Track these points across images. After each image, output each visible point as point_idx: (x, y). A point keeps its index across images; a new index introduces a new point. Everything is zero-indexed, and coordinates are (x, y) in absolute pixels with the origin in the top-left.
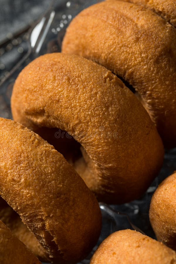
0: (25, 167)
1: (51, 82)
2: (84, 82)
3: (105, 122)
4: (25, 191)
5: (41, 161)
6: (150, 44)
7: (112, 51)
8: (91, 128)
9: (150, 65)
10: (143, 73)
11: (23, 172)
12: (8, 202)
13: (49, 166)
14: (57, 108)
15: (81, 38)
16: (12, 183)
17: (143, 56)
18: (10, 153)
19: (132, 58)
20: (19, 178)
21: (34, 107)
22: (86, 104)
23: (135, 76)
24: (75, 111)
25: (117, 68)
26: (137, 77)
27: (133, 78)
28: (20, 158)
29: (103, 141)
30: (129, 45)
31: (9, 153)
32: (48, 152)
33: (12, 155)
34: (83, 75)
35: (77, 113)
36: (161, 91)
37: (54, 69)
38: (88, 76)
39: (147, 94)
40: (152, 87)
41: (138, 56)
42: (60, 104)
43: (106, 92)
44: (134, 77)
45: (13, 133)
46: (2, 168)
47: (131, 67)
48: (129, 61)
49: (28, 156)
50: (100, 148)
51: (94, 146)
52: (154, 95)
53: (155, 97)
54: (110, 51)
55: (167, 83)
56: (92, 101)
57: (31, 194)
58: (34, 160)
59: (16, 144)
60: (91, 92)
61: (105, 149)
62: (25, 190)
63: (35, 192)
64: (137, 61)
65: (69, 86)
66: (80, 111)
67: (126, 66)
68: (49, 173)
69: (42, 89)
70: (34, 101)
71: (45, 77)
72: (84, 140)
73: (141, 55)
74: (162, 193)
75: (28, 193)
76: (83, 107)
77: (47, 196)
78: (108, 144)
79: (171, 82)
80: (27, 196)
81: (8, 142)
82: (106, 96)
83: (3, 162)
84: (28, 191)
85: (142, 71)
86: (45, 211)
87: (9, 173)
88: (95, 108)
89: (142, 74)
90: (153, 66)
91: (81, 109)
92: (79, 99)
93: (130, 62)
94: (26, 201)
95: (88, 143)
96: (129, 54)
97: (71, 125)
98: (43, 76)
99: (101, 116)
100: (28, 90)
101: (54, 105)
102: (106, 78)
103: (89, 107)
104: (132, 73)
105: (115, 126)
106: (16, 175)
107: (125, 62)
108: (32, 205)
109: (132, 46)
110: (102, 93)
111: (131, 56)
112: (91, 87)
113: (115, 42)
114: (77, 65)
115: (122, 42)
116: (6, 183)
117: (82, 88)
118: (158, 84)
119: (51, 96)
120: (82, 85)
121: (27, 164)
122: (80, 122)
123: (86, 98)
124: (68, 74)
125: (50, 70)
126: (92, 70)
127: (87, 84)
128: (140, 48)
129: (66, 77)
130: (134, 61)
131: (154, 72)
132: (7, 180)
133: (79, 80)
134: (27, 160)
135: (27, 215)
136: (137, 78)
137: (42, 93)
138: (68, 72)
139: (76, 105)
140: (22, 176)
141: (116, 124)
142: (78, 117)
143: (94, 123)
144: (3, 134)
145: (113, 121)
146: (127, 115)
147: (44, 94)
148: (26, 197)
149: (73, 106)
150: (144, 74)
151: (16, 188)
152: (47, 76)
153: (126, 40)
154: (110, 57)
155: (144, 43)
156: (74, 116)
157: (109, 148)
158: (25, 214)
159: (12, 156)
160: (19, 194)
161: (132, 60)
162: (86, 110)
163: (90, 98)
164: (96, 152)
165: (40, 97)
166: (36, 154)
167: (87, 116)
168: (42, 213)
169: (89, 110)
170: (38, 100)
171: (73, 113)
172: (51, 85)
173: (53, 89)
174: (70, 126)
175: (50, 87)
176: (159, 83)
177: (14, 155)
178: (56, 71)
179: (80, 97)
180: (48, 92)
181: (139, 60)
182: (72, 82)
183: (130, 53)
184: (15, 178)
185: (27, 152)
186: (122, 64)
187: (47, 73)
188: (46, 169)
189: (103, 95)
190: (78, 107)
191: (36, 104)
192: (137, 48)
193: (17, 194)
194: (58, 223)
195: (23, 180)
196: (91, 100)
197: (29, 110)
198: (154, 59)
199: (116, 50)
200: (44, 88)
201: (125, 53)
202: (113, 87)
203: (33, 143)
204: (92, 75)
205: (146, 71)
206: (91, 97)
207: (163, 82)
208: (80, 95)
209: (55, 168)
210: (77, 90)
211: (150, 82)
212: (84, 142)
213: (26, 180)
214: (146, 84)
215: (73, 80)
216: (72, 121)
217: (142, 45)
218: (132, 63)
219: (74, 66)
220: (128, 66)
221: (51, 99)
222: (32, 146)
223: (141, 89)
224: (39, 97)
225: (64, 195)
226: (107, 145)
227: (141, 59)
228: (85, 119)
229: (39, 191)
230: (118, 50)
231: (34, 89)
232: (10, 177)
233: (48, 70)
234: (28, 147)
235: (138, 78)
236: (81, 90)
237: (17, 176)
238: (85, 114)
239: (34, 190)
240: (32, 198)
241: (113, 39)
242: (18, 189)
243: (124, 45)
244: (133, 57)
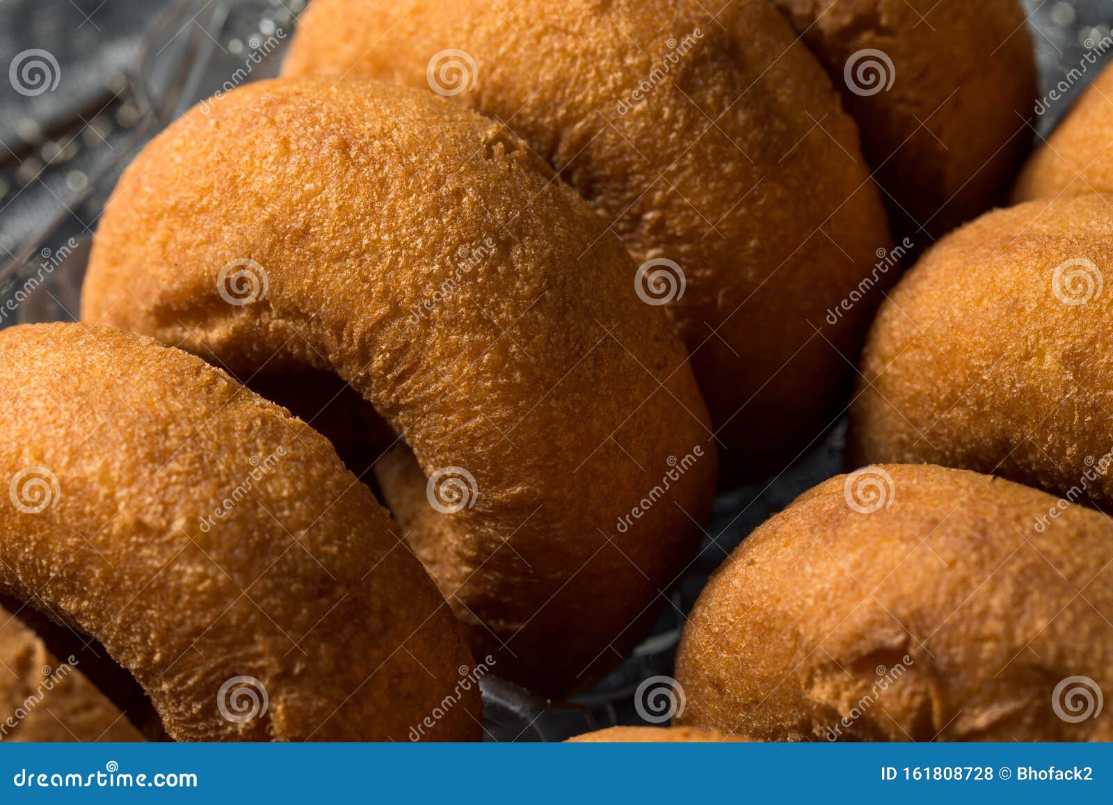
0: (188, 473)
1: (273, 163)
2: (407, 155)
3: (497, 304)
4: (189, 570)
5: (247, 452)
6: (656, 18)
7: (504, 54)
8: (439, 331)
9: (659, 96)
10: (632, 131)
11: (180, 493)
12: (106, 638)
13: (282, 472)
14: (299, 264)
15: (369, 30)
16: (134, 539)
17: (631, 65)
18: (122, 423)
19: (585, 74)
20: (163, 515)
21: (200, 273)
22: (420, 233)
23: (600, 147)
24: (375, 265)
25: (523, 123)
26: (607, 150)
27: (587, 160)
28: (164, 442)
29: (489, 384)
30: (574, 25)
31: (117, 422)
32: (273, 424)
33: (129, 430)
34: (399, 130)
35: (385, 272)
36: (704, 202)
37: (281, 116)
38: (420, 132)
39: (647, 221)
40: (664, 190)
41: (609, 63)
42: (313, 244)
43: (495, 188)
44: (595, 154)
45: (128, 358)
46: (90, 481)
47: (581, 111)
48: (576, 89)
49: (194, 435)
50: (476, 414)
51: (450, 412)
52: (676, 221)
53: (679, 234)
54: (494, 56)
55: (728, 168)
56: (445, 220)
57: (214, 580)
58: (219, 448)
59: (142, 390)
60: (437, 190)
61: (498, 419)
62: (190, 563)
63: (230, 571)
64: (605, 84)
65: (347, 170)
66: (394, 262)
67: (561, 112)
68: (283, 499)
69: (235, 195)
70: (201, 250)
71: (246, 149)
72: (410, 388)
73: (622, 60)
74: (736, 582)
75: (202, 577)
76: (409, 249)
77: (278, 587)
78: (509, 394)
79: (740, 164)
80: (200, 588)
81: (107, 388)
82: (498, 204)
83: (96, 458)
84: (200, 569)
85: (627, 124)
86: (275, 651)
87: (123, 498)
88: (456, 249)
89: (629, 135)
90: (672, 102)
91: (399, 254)
92: (392, 215)
93: (578, 93)
94: (191, 617)
95: (424, 400)
96: (574, 58)
97: (358, 331)
98: (236, 147)
99: (480, 280)
100: (174, 208)
101: (287, 252)
102: (490, 144)
103: (433, 245)
104: (586, 137)
105: (536, 317)
106: (151, 504)
107: (559, 95)
108: (220, 629)
109: (585, 27)
110: (482, 192)
111: (581, 69)
112: (437, 170)
113: (516, 19)
114: (372, 97)
115: (542, 16)
116: (105, 544)
117: (400, 173)
118: (690, 177)
119: (274, 217)
120: (401, 163)
121: (192, 463)
122: (397, 311)
123: (420, 209)
124: (338, 130)
125: (264, 120)
126: (433, 113)
127: (421, 162)
128: (617, 33)
129: (333, 139)
130: (596, 84)
131: (677, 126)
132: (110, 531)
133: (384, 146)
134: (192, 448)
135: (190, 682)
136: (608, 154)
137: (234, 212)
138: (339, 121)
139: (379, 240)
140: (177, 508)
141: (541, 311)
142: (386, 292)
143: (456, 309)
144: (84, 360)
145: (529, 299)
146: (582, 281)
147: (242, 214)
148: (194, 593)
149: (367, 245)
150: (634, 137)
151: (150, 562)
152: (252, 143)
153: (558, 6)
154: (494, 83)
155: (631, 16)
156: (370, 287)
157: (516, 413)
158: (182, 682)
159: (132, 435)
160: (162, 586)
161: (586, 81)
162: (419, 257)
163: (436, 210)
164: (457, 437)
165: (225, 228)
166: (228, 429)
167: (424, 285)
168: (261, 663)
169: (433, 255)
170: (215, 241)
171: (365, 274)
172: (273, 172)
173: (279, 186)
174: (351, 334)
175: (269, 180)
176: (697, 172)
177: (137, 431)
178: (290, 121)
179: (392, 209)
180: (260, 203)
181: (615, 81)
182: (357, 157)
183: (579, 55)
184: (148, 519)
185: (189, 420)
186: (543, 106)
187: (253, 134)
188: (271, 483)
189: (484, 198)
190: (388, 247)
191: (208, 258)
192: (606, 33)
193: (156, 590)
194: (325, 700)
195: (179, 524)
196: (440, 219)
197: (177, 292)
198: (675, 75)
199: (521, 50)
200: (240, 191)
201: (556, 55)
202: (522, 177)
203: (210, 391)
204: (436, 130)
205: (642, 124)
206: (438, 208)
207: (712, 165)
208: (395, 200)
209: (308, 483)
210: (383, 182)
211: (657, 168)
212: (411, 399)
213: (193, 521)
214: (643, 178)
215: (361, 149)
216: (361, 312)
217: (626, 23)
218: (585, 97)
219: (359, 103)
220: (570, 109)
221: (274, 231)
222: (208, 400)
223: (619, 208)
224: (220, 230)
225: (348, 586)
226: (505, 401)
227: (624, 76)
228: (418, 296)
229: (245, 570)
230: (531, 46)
231: (201, 199)
232: (124, 515)
233: (257, 123)
234: (195, 404)
235: (612, 158)
236: (397, 183)
237: (153, 509)
238: (416, 274)
239: (229, 563)
240: (218, 596)
241: (507, 8)
242: (157, 564)
243: (553, 26)
244: (589, 72)
